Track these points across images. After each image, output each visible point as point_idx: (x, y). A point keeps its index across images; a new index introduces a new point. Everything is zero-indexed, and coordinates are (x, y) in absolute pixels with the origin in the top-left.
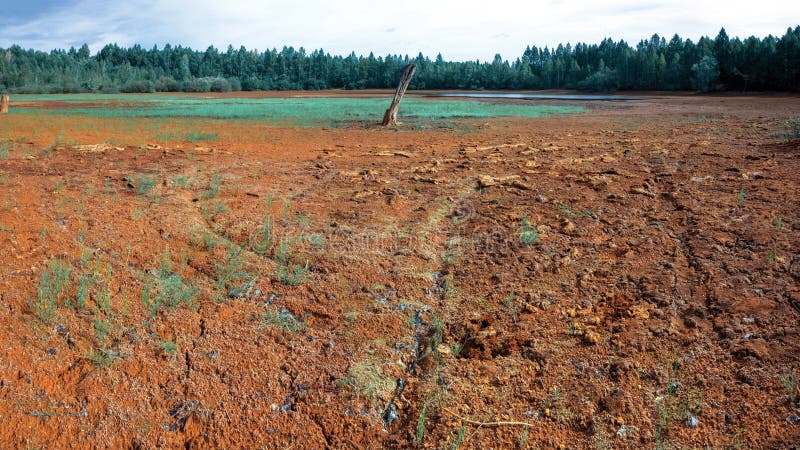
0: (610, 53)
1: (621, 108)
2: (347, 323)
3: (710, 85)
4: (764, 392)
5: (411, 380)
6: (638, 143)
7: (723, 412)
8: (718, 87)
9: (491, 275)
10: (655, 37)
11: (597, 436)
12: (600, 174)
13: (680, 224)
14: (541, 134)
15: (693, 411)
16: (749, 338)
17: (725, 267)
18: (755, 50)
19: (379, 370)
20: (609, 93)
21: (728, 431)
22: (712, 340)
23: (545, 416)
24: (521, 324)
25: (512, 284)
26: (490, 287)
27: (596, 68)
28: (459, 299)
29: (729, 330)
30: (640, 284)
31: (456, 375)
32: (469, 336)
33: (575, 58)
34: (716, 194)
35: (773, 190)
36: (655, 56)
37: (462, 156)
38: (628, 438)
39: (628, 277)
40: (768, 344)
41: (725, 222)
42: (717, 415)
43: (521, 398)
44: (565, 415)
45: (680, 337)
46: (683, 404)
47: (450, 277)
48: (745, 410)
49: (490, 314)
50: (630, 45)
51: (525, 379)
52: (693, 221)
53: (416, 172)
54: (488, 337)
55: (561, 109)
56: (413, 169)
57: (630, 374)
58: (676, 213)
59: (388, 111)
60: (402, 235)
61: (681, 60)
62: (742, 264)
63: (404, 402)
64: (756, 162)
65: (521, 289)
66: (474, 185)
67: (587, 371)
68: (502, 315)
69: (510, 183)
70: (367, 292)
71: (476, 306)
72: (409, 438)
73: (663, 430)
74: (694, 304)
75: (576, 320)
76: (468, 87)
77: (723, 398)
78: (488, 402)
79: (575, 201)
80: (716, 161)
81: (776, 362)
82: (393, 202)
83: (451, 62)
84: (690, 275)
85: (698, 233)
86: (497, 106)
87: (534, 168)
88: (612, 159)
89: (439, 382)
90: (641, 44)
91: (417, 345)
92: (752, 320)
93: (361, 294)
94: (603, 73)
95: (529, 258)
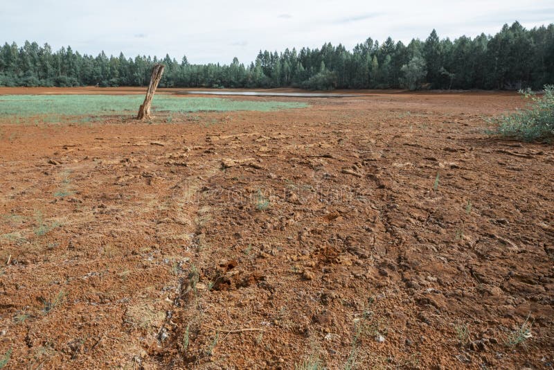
0: (330, 56)
1: (337, 104)
2: (122, 280)
3: (416, 83)
4: (439, 332)
5: (177, 310)
6: (349, 133)
7: (404, 338)
8: (424, 86)
9: (234, 233)
10: (370, 41)
11: (311, 338)
12: (318, 157)
13: (381, 199)
14: (272, 125)
15: (381, 332)
16: (431, 292)
17: (416, 236)
18: (465, 50)
19: (152, 308)
20: (327, 91)
21: (407, 350)
22: (400, 287)
23: (274, 324)
24: (257, 266)
25: (250, 238)
26: (233, 241)
27: (318, 70)
28: (211, 251)
29: (415, 282)
30: (347, 241)
31: (210, 302)
32: (219, 275)
33: (300, 61)
34: (415, 177)
35: (466, 179)
36: (369, 58)
37: (208, 144)
38: (332, 341)
39: (338, 235)
40: (447, 299)
41: (420, 201)
42: (399, 338)
43: (257, 314)
44: (289, 324)
45: (375, 281)
46: (374, 326)
47: (203, 236)
48: (422, 340)
49: (234, 260)
50: (347, 50)
51: (260, 302)
52: (392, 198)
53: (171, 157)
54: (233, 275)
55: (288, 105)
56: (168, 155)
57: (335, 301)
58: (379, 190)
59: (142, 107)
60: (161, 208)
61: (391, 62)
62: (431, 235)
63: (172, 325)
64: (454, 153)
65: (257, 242)
66: (219, 166)
67: (304, 297)
68: (242, 260)
69: (247, 164)
70: (136, 254)
71: (223, 255)
72: (178, 347)
73: (358, 340)
74: (388, 259)
75: (297, 263)
76: (210, 86)
77: (405, 328)
78: (234, 317)
79: (298, 178)
80: (416, 151)
81: (452, 314)
82: (152, 183)
83: (195, 65)
84: (387, 238)
85: (395, 207)
86: (235, 102)
87: (266, 153)
88: (329, 146)
89: (198, 308)
90: (357, 48)
91: (179, 286)
92: (435, 279)
93: (132, 256)
94: (323, 74)
95: (263, 220)
